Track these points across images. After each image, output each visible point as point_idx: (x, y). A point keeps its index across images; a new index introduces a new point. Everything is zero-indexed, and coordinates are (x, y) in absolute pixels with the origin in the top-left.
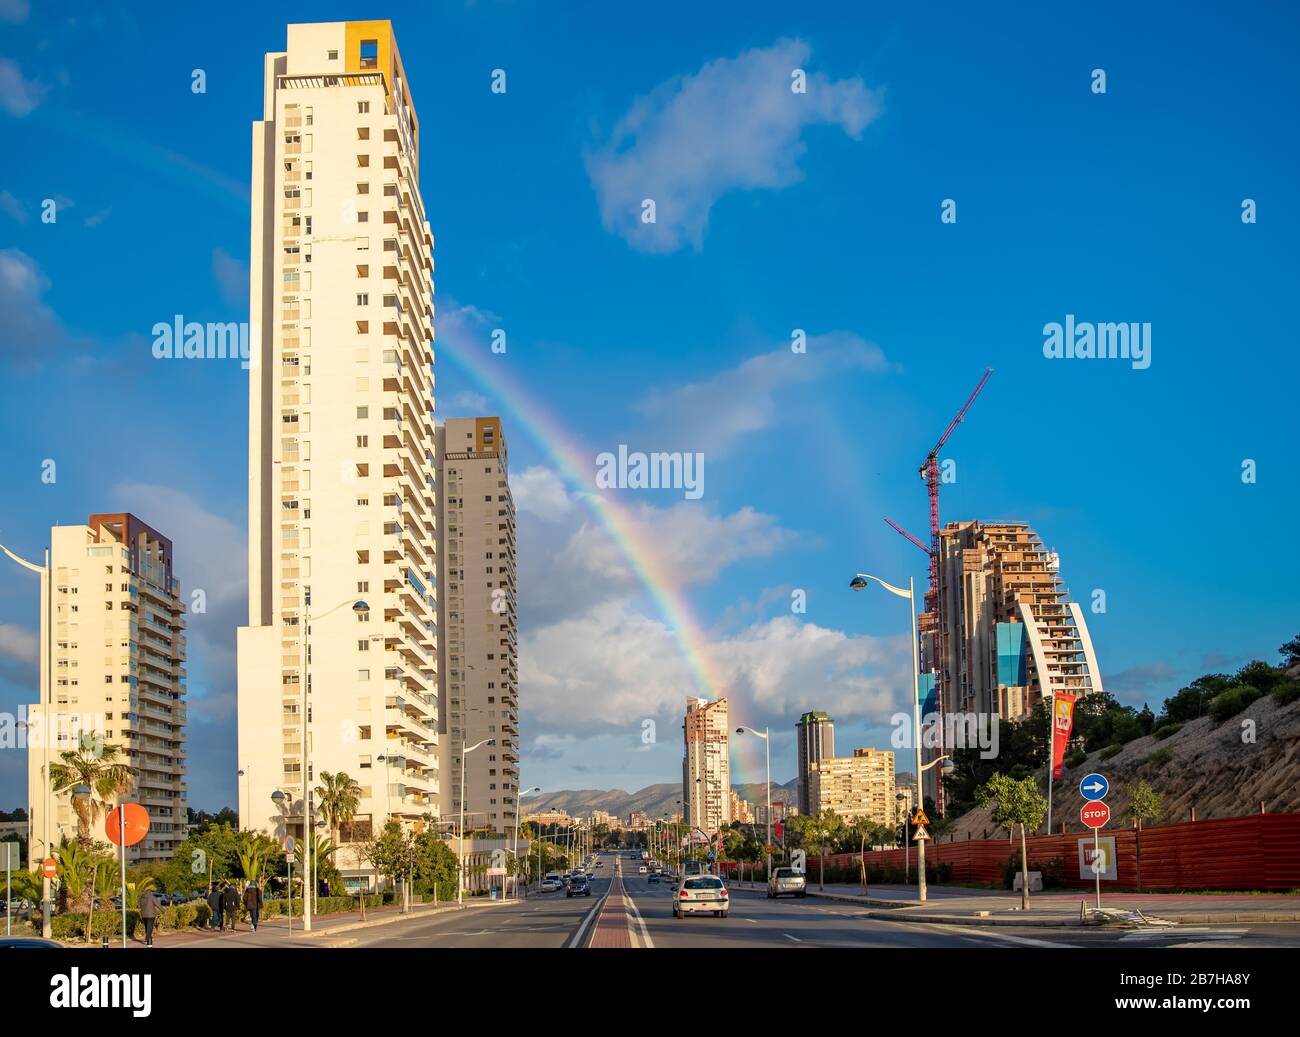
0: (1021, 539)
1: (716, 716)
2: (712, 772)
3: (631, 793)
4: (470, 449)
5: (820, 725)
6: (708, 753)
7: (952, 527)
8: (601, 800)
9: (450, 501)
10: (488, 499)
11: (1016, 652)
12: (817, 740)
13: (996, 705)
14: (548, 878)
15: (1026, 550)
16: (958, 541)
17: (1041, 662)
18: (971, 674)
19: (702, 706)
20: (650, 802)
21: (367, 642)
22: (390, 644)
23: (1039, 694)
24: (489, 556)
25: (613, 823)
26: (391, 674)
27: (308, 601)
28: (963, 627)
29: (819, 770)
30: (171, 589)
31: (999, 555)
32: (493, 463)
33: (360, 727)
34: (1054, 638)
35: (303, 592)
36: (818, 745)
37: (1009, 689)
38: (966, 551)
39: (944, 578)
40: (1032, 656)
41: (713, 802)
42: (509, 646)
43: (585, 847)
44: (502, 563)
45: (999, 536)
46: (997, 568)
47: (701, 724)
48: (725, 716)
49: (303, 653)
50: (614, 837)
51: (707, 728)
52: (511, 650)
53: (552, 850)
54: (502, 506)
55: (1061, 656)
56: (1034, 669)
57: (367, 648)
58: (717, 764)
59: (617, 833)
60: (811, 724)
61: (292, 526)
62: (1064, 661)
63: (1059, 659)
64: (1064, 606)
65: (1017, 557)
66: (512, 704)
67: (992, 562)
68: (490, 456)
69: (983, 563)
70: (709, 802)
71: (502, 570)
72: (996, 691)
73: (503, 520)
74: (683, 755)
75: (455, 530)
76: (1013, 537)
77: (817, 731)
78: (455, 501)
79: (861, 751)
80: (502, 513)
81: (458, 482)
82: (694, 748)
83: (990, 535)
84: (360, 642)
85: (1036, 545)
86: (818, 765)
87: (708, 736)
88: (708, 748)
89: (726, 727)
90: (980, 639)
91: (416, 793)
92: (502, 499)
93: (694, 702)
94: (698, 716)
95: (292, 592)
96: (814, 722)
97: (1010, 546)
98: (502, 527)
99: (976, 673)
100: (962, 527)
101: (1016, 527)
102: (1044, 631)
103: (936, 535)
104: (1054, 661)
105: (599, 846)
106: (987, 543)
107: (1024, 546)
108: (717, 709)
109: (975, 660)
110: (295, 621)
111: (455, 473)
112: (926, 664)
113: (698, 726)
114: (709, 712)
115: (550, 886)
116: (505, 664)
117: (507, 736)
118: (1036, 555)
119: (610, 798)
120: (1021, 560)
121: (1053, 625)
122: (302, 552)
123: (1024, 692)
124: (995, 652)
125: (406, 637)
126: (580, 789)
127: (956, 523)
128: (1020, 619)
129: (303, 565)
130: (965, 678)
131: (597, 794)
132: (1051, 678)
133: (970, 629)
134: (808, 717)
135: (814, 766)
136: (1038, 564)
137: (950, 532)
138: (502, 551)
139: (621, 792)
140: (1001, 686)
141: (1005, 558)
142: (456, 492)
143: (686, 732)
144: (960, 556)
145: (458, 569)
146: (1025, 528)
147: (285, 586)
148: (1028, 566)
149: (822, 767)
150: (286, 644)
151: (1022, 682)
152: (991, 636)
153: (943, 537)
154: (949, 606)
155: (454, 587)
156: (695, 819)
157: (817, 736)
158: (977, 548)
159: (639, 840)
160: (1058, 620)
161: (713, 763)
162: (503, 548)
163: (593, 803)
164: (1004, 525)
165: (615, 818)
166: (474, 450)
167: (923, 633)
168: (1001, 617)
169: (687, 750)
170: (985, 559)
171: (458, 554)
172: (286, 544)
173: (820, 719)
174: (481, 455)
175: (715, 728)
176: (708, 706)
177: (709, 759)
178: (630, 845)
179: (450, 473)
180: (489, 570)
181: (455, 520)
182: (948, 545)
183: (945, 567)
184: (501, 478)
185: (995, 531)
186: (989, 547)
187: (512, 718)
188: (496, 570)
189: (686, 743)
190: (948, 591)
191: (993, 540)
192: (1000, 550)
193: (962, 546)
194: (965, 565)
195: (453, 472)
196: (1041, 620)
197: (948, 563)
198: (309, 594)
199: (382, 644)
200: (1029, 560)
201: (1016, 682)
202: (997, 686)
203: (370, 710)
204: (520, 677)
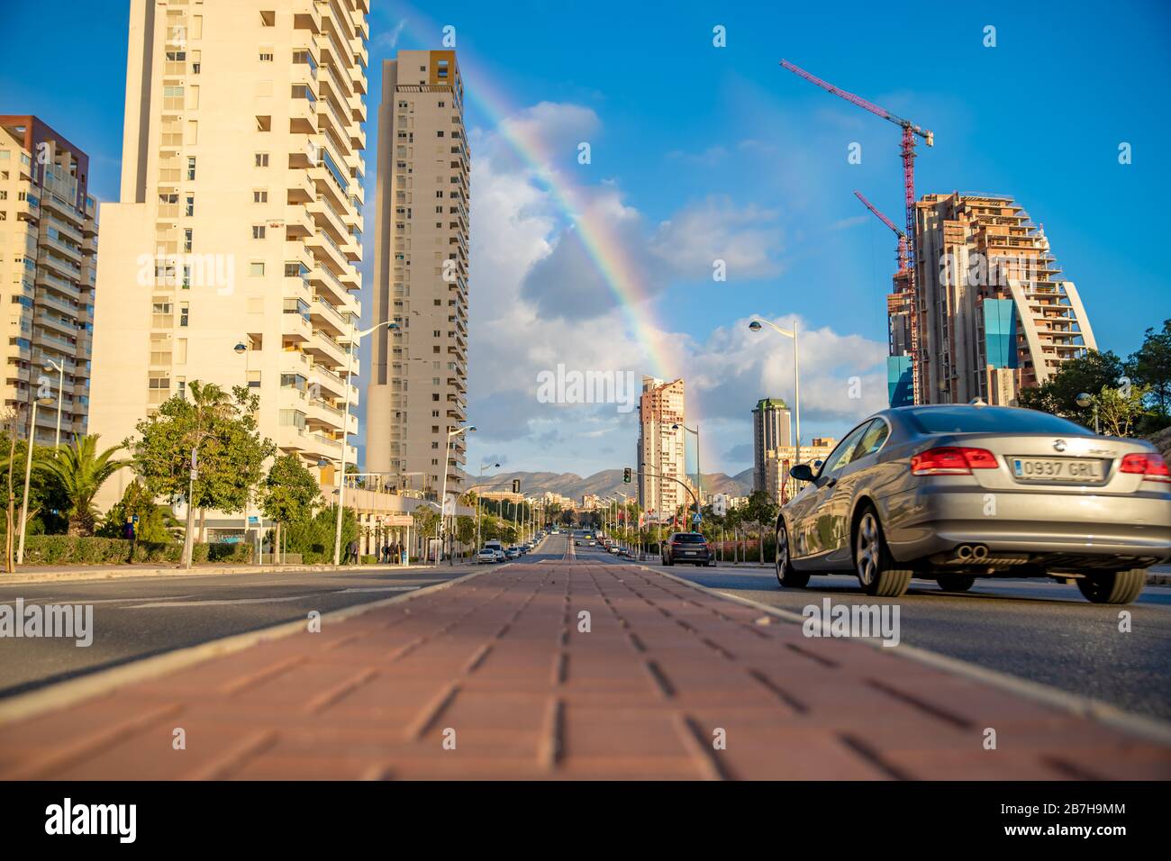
0: (1006, 214)
1: (672, 396)
2: (668, 454)
3: (584, 477)
4: (423, 83)
5: (777, 413)
6: (663, 435)
7: (929, 199)
8: (555, 483)
9: (400, 135)
10: (440, 134)
11: (1006, 331)
12: (774, 428)
13: (985, 387)
14: (488, 547)
15: (1012, 225)
16: (937, 213)
17: (1035, 344)
18: (953, 354)
19: (658, 386)
20: (603, 487)
21: (263, 228)
22: (295, 233)
23: (1033, 378)
24: (440, 194)
25: (566, 503)
26: (293, 270)
27: (192, 176)
28: (945, 303)
29: (777, 458)
30: (84, 208)
31: (983, 228)
32: (447, 97)
33: (250, 335)
34: (1048, 318)
35: (187, 163)
36: (774, 432)
37: (999, 370)
38: (946, 223)
39: (921, 252)
40: (1024, 336)
41: (668, 485)
42: (459, 293)
43: (536, 523)
44: (454, 202)
45: (981, 209)
46: (981, 241)
47: (657, 404)
48: (680, 398)
49: (183, 240)
50: (567, 517)
51: (663, 409)
52: (460, 297)
53: (500, 523)
54: (456, 142)
55: (1056, 338)
56: (1027, 351)
57: (263, 236)
58: (673, 447)
59: (570, 512)
60: (767, 411)
61: (176, 82)
62: (1059, 344)
63: (1054, 342)
64: (1057, 285)
65: (1003, 230)
66: (460, 357)
67: (975, 236)
68: (443, 89)
69: (966, 236)
70: (664, 485)
71: (453, 210)
72: (984, 373)
73: (456, 157)
74: (637, 435)
75: (404, 165)
76: (998, 211)
77: (774, 418)
78: (405, 135)
79: (820, 440)
80: (455, 150)
81: (408, 115)
82: (649, 428)
83: (973, 207)
84: (255, 228)
85: (1023, 220)
86: (776, 452)
87: (663, 417)
88: (663, 429)
89: (682, 408)
90: (964, 317)
91: (326, 430)
92: (455, 135)
93: (649, 382)
94: (654, 396)
95: (170, 163)
96: (770, 408)
97: (994, 220)
98: (454, 165)
99: (959, 353)
100: (940, 199)
101: (1000, 201)
102: (1037, 310)
103: (912, 207)
104: (1049, 343)
105: (551, 524)
106: (969, 215)
107: (1009, 220)
108: (673, 389)
109: (958, 338)
110: (174, 199)
111: (406, 106)
112: (897, 347)
113: (654, 406)
114: (665, 392)
115: (489, 556)
116: (453, 311)
117: (452, 389)
118: (1023, 230)
119: (564, 481)
120: (1007, 234)
121: (1045, 304)
122: (186, 114)
123: (1015, 375)
124: (982, 331)
125: (317, 231)
126: (534, 471)
127: (933, 195)
128: (1009, 296)
129: (188, 131)
130: (947, 358)
131: (550, 477)
132: (1046, 361)
133: (953, 306)
134: (764, 404)
135: (772, 454)
136: (1026, 240)
137: (926, 203)
138: (453, 191)
139: (574, 476)
140: (990, 367)
141: (990, 232)
142: (406, 126)
143: (641, 413)
144: (940, 229)
145: (406, 207)
146: (1010, 202)
147: (164, 155)
148: (1015, 241)
149: (781, 455)
150: (161, 227)
151: (1013, 364)
152: (977, 312)
153: (920, 209)
154: (926, 282)
155: (400, 226)
156: (650, 502)
157: (774, 423)
158: (958, 220)
159: (594, 520)
160: (1051, 299)
161: (669, 444)
162: (455, 188)
163: (547, 485)
164: (987, 198)
165: (568, 499)
166: (427, 83)
167: (893, 315)
168: (987, 294)
169: (642, 432)
170: (968, 232)
171: (406, 191)
172: (167, 105)
173: (776, 406)
174: (434, 88)
175: (671, 409)
176: (665, 386)
177: (664, 441)
178: (583, 524)
179: (400, 106)
180: (439, 210)
181: (405, 155)
182: (925, 217)
183: (922, 240)
184: (455, 113)
185: (977, 204)
186: (974, 219)
187: (459, 372)
188: (446, 210)
189: (642, 423)
190: (925, 264)
191: (975, 212)
192: (983, 223)
193: (940, 220)
194: (945, 237)
195: (403, 105)
196: (1032, 298)
197: (926, 236)
198: (193, 166)
199: (282, 232)
200: (1015, 234)
201: (1006, 364)
202: (985, 366)
203: (263, 313)
204: (469, 327)
